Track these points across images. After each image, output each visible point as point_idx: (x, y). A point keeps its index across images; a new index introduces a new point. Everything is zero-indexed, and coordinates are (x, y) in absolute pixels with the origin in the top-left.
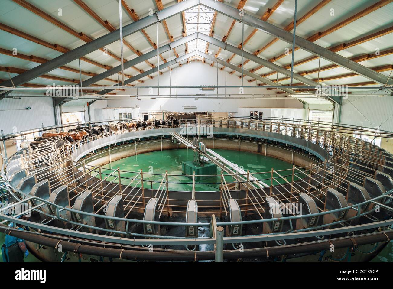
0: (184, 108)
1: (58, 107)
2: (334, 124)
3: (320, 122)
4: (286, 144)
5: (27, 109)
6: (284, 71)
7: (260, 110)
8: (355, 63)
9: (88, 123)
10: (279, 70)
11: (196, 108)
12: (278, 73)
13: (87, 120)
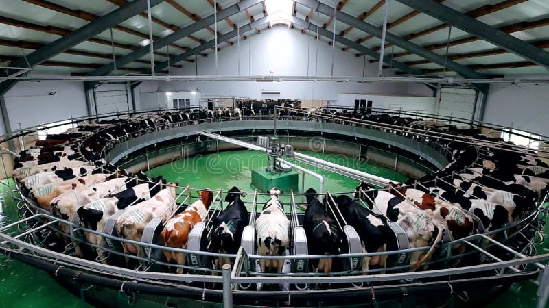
0: (263, 93)
1: (90, 92)
2: (474, 123)
3: (453, 119)
4: (388, 145)
5: (50, 94)
6: (403, 43)
7: (367, 98)
8: (506, 34)
9: (132, 112)
10: (396, 41)
11: (279, 93)
12: (395, 46)
13: (131, 109)
